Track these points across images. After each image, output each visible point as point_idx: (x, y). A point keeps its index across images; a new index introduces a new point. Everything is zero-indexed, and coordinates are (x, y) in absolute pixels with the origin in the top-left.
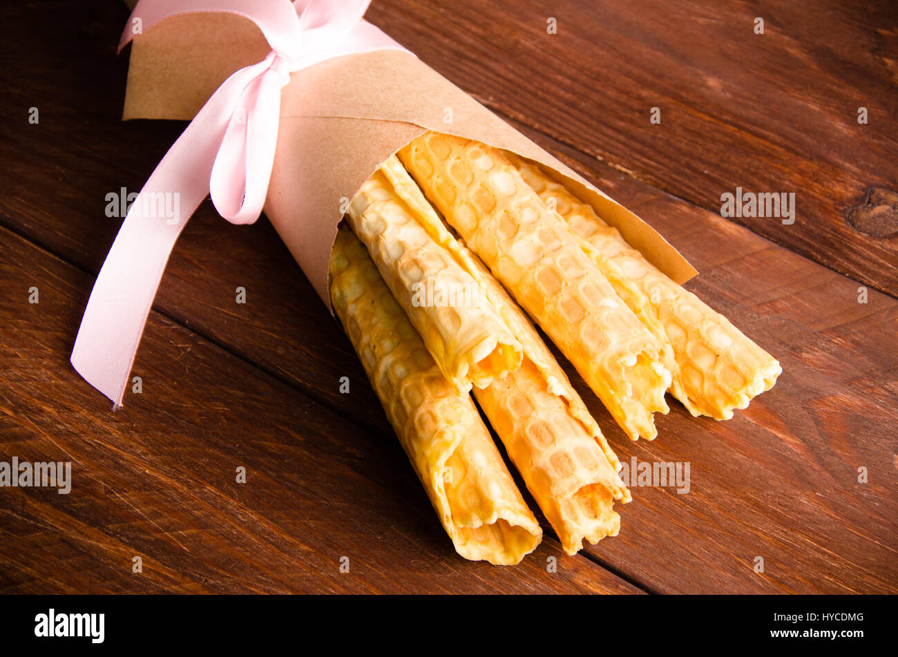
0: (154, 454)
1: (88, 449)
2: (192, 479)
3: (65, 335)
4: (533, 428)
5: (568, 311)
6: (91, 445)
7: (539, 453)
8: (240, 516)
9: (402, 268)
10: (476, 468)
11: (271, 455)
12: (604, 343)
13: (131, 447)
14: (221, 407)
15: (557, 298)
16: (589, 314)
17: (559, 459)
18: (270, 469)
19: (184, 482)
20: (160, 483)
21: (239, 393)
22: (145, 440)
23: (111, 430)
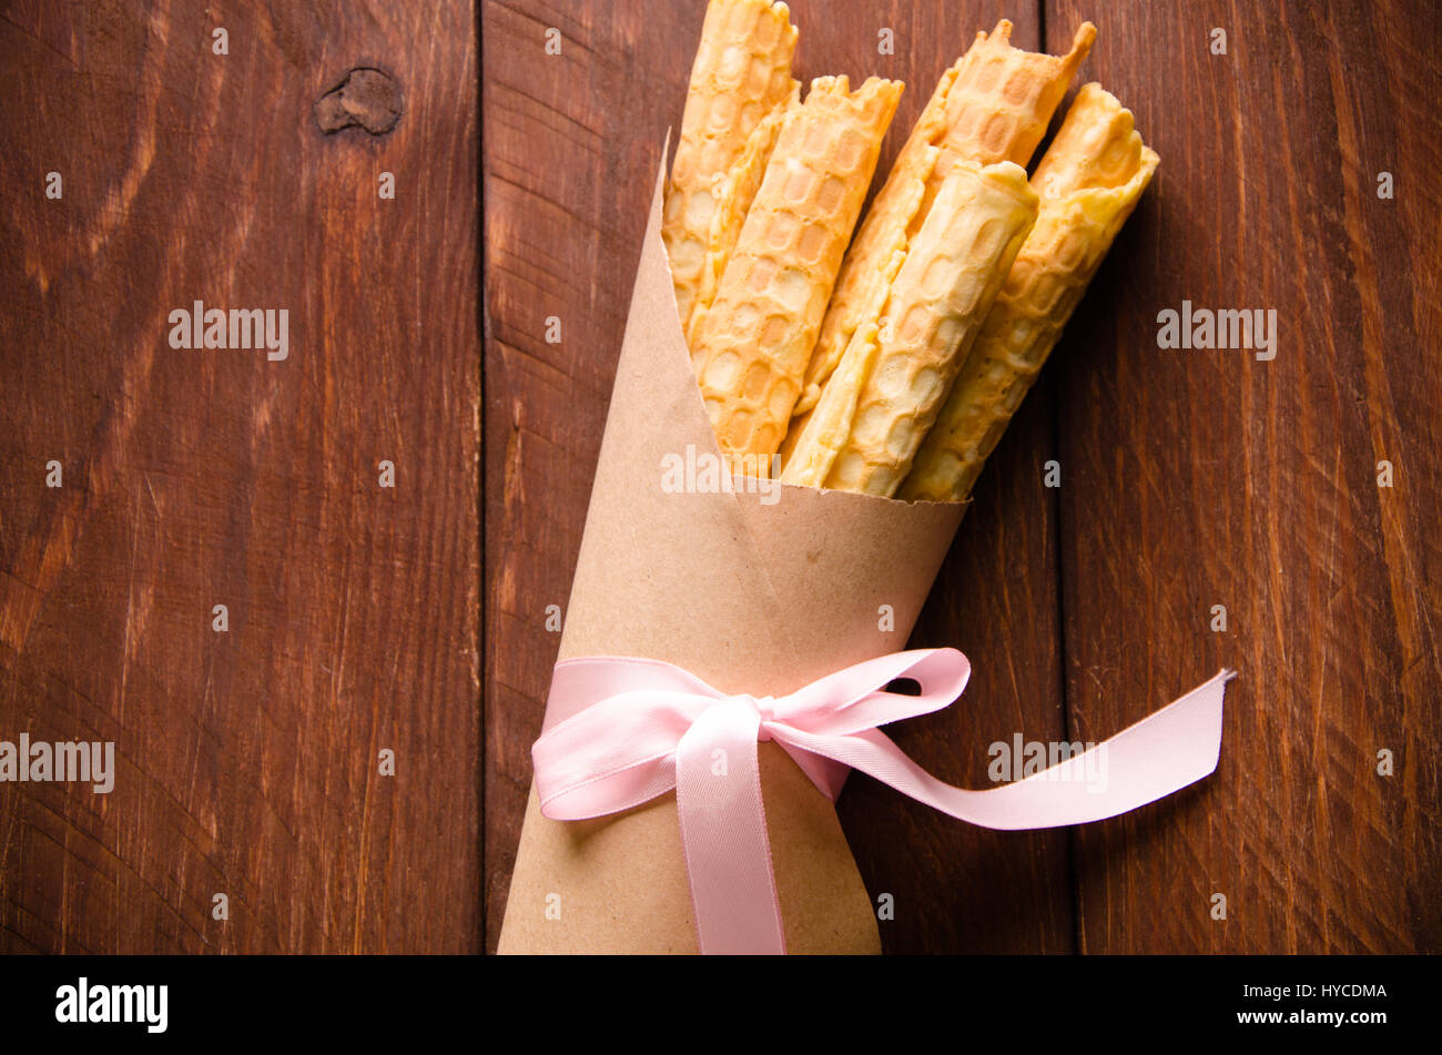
0: (1254, 583)
1: (1300, 658)
2: (1254, 519)
3: (1178, 821)
4: (994, 149)
5: (834, 201)
6: (1294, 660)
7: (1020, 120)
8: (1260, 432)
9: (944, 356)
10: (1081, 171)
11: (1162, 465)
12: (850, 137)
13: (1263, 616)
14: (1144, 566)
15: (828, 221)
16: (827, 173)
17: (1015, 96)
18: (1181, 449)
19: (1264, 523)
20: (1283, 546)
21: (1111, 563)
22: (1244, 609)
23: (1259, 654)
